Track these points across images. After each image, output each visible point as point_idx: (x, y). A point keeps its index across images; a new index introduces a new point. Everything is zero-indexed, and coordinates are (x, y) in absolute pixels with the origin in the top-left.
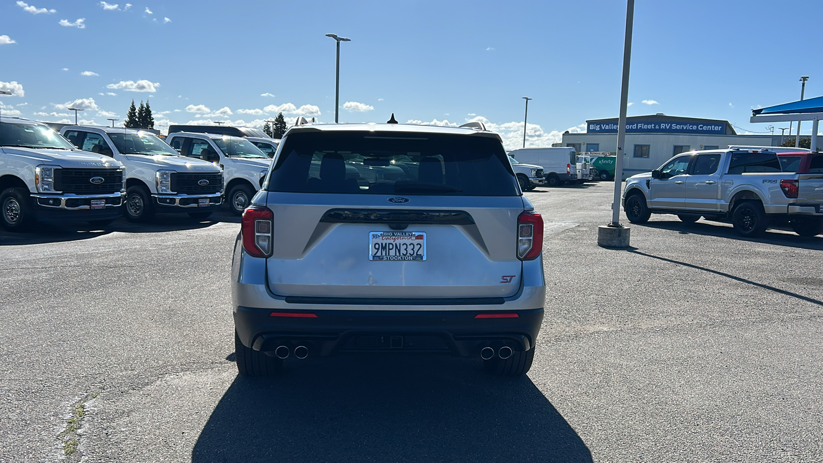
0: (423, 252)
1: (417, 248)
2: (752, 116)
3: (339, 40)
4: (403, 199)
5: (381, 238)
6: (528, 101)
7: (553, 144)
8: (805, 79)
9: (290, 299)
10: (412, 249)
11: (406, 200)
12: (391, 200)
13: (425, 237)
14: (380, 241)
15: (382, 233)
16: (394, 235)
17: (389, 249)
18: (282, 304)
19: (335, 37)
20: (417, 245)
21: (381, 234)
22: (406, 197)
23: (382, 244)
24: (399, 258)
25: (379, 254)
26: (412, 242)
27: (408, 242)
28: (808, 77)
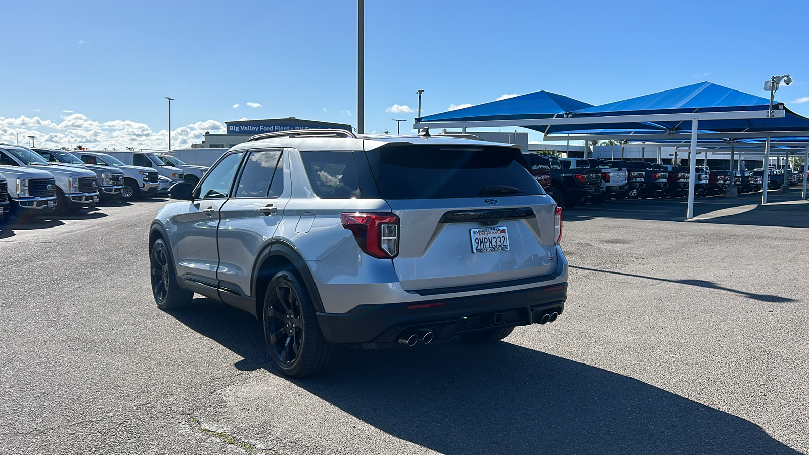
0: (507, 242)
2: (415, 123)
4: (493, 200)
5: (478, 233)
6: (171, 101)
7: (192, 145)
8: (421, 92)
9: (422, 292)
10: (500, 241)
12: (486, 201)
13: (506, 230)
14: (478, 236)
17: (485, 243)
18: (417, 298)
21: (479, 231)
24: (493, 249)
25: (479, 247)
26: (499, 235)
28: (423, 91)
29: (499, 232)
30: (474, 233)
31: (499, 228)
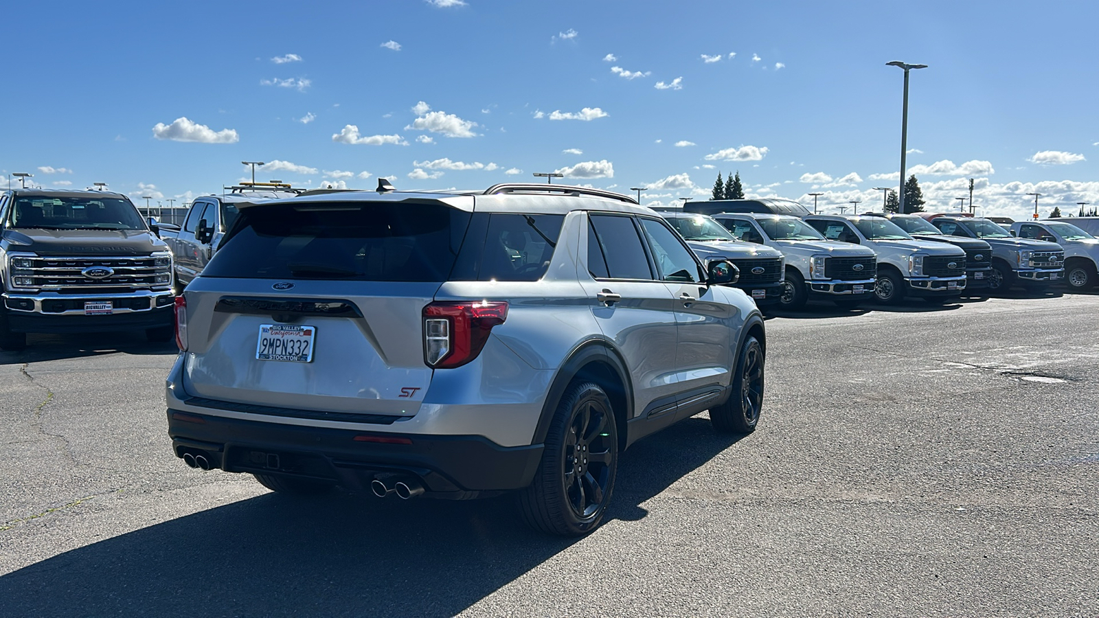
1: (304, 345)
3: (907, 68)
5: (270, 332)
10: (299, 348)
11: (291, 286)
14: (268, 335)
15: (272, 326)
16: (282, 329)
19: (900, 64)
20: (304, 342)
21: (271, 328)
22: (291, 281)
23: (270, 340)
27: (296, 338)
29: (302, 333)
30: (264, 330)
31: (302, 327)
